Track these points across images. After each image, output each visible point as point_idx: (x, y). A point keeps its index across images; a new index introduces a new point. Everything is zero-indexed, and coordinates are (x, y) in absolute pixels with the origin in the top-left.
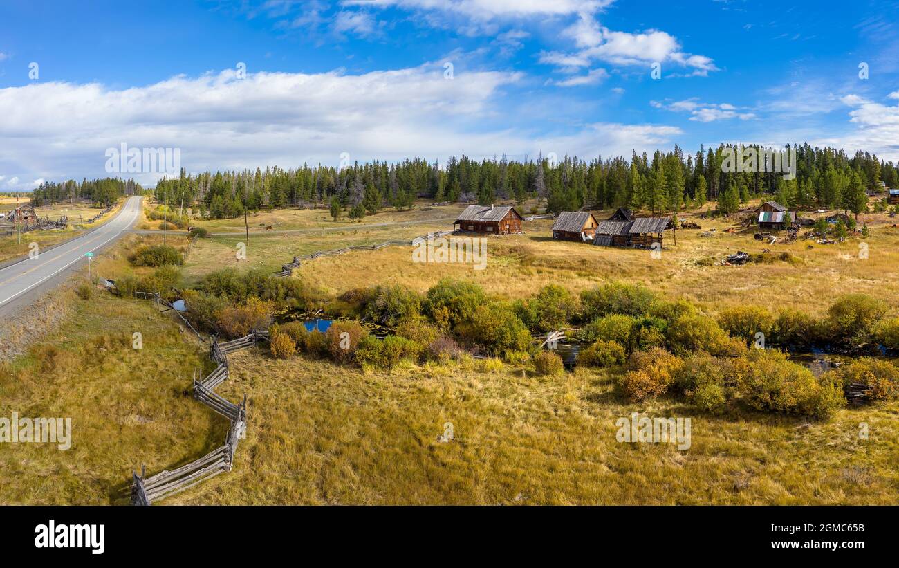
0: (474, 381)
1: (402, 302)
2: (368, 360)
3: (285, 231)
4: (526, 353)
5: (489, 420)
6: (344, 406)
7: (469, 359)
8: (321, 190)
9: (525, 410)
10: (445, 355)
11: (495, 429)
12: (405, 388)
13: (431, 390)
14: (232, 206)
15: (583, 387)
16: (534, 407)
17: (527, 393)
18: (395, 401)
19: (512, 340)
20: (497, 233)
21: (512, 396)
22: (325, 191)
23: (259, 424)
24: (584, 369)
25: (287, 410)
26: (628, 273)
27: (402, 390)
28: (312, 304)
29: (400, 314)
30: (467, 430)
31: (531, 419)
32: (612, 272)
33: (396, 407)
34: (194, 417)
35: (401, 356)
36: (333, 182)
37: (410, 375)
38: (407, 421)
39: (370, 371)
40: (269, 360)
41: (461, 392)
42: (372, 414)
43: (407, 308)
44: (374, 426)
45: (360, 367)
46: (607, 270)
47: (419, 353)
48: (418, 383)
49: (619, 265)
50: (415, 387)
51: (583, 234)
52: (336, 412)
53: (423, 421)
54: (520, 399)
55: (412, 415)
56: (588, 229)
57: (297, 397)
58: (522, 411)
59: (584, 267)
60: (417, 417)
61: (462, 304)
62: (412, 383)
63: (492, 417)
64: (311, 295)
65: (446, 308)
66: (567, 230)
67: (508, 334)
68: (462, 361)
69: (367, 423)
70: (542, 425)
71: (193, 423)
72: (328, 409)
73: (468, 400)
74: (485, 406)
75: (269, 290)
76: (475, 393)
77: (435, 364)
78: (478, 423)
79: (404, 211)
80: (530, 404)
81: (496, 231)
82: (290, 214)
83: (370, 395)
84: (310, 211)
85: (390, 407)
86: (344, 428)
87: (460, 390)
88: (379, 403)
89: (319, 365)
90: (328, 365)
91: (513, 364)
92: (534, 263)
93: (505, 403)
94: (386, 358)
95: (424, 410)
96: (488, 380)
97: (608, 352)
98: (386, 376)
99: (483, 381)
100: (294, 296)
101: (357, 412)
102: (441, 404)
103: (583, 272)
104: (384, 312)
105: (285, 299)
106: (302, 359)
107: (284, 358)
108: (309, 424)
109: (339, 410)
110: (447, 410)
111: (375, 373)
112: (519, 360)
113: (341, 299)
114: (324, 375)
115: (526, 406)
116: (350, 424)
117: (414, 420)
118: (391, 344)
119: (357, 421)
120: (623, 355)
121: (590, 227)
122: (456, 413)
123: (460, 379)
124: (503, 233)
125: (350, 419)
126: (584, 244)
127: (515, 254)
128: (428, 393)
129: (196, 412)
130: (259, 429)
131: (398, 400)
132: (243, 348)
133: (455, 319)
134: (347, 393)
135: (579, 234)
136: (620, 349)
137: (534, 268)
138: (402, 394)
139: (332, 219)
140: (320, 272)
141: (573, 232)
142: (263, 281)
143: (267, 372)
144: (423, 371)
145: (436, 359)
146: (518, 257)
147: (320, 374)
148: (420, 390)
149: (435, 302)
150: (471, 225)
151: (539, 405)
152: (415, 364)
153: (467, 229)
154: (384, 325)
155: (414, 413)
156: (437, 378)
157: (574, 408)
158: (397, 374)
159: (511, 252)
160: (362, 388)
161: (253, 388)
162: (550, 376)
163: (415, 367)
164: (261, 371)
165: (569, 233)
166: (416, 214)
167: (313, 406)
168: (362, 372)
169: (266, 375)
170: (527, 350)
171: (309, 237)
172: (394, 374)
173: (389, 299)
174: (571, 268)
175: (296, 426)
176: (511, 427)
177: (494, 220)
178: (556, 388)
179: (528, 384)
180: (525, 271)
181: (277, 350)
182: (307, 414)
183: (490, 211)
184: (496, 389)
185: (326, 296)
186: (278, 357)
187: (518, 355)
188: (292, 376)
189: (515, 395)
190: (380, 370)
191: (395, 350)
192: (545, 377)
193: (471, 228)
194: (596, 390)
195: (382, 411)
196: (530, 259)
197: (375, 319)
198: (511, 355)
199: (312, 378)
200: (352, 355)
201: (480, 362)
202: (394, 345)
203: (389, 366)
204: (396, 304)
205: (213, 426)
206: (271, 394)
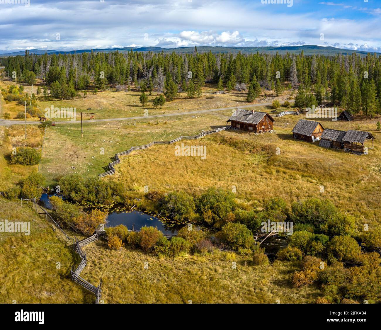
0: (218, 268)
1: (184, 205)
2: (162, 252)
3: (108, 120)
4: (250, 250)
5: (220, 293)
6: (149, 282)
7: (218, 252)
8: (132, 74)
9: (240, 288)
10: (205, 250)
11: (222, 299)
12: (181, 270)
13: (194, 273)
14: (67, 91)
15: (274, 275)
16: (245, 287)
17: (244, 277)
18: (175, 279)
19: (243, 242)
20: (256, 132)
21: (235, 279)
22: (136, 75)
23: (107, 294)
24: (279, 262)
25: (120, 286)
26: (334, 177)
27: (180, 271)
28: (129, 201)
29: (182, 213)
30: (208, 299)
31: (241, 294)
32: (324, 175)
33: (175, 283)
34: (75, 292)
35: (180, 249)
36: (141, 68)
37: (185, 261)
38: (180, 291)
39: (163, 258)
40: (107, 250)
41: (210, 275)
42: (163, 287)
43: (187, 209)
44: (163, 295)
45: (157, 255)
46: (320, 173)
47: (191, 248)
48: (188, 268)
49: (329, 170)
50: (186, 270)
51: (313, 137)
52: (145, 287)
53: (188, 292)
54: (239, 281)
55: (183, 288)
56: (317, 133)
57: (124, 277)
58: (238, 289)
59: (307, 170)
60: (185, 290)
61: (220, 209)
62: (185, 267)
63: (222, 292)
64: (128, 193)
65: (210, 211)
66: (302, 133)
67: (240, 239)
68: (214, 253)
69: (160, 293)
70: (246, 297)
71: (74, 295)
72: (141, 284)
73: (212, 280)
74: (220, 285)
75: (102, 192)
76: (217, 276)
77: (199, 255)
78: (214, 295)
79: (194, 98)
80: (243, 285)
81: (255, 130)
82: (110, 97)
83: (162, 275)
84: (125, 93)
85: (172, 283)
86: (148, 296)
87: (210, 273)
88: (167, 280)
89: (135, 254)
90: (140, 254)
91: (242, 255)
92: (275, 163)
93: (231, 283)
94: (172, 251)
95: (189, 285)
96: (226, 267)
97: (293, 254)
98: (171, 261)
99: (223, 268)
100: (118, 195)
101: (155, 286)
102: (198, 283)
103: (305, 174)
104: (173, 210)
105: (112, 196)
106: (125, 249)
107: (115, 249)
108: (131, 294)
109: (146, 285)
110: (200, 286)
111: (165, 259)
112: (246, 254)
113: (147, 196)
114: (138, 261)
115: (241, 286)
116: (151, 294)
117: (184, 292)
118: (175, 244)
119: (155, 292)
120: (301, 255)
121: (318, 131)
122: (205, 288)
123: (210, 265)
124: (260, 132)
125: (152, 291)
126: (313, 145)
127: (264, 152)
128: (193, 274)
129: (75, 289)
130: (107, 297)
131: (177, 278)
132: (92, 242)
133: (216, 218)
134: (150, 274)
135: (310, 137)
136: (300, 252)
137: (275, 167)
138: (180, 274)
139: (141, 104)
140: (133, 168)
141: (306, 136)
142: (98, 186)
143: (107, 259)
144: (192, 259)
145: (199, 252)
146: (267, 155)
147: (136, 260)
148: (189, 272)
149: (204, 205)
150: (238, 124)
151: (248, 286)
152: (188, 254)
153: (236, 126)
154: (172, 219)
155: (184, 287)
156: (198, 264)
157: (265, 289)
158: (178, 260)
159: (263, 150)
160: (158, 270)
161: (101, 271)
162: (259, 266)
163: (187, 256)
164: (103, 259)
165: (304, 136)
166: (203, 102)
167: (133, 283)
168: (158, 259)
169: (106, 262)
170: (251, 248)
171: (125, 127)
172: (176, 260)
173: (176, 203)
174: (298, 170)
175: (125, 295)
176: (230, 298)
177: (254, 123)
178: (260, 274)
179: (246, 271)
180: (268, 170)
181: (112, 246)
182: (130, 288)
183: (251, 115)
184: (228, 273)
185: (138, 194)
186: (112, 249)
187: (245, 250)
188: (121, 262)
189: (238, 278)
190: (168, 257)
191: (177, 247)
192: (256, 267)
193: (238, 126)
194: (280, 277)
195: (168, 286)
196: (273, 160)
197: (167, 215)
198: (241, 250)
199: (132, 263)
200: (153, 249)
201: (224, 253)
202: (176, 244)
203: (174, 255)
204: (180, 207)
205: (85, 297)
206: (111, 275)
